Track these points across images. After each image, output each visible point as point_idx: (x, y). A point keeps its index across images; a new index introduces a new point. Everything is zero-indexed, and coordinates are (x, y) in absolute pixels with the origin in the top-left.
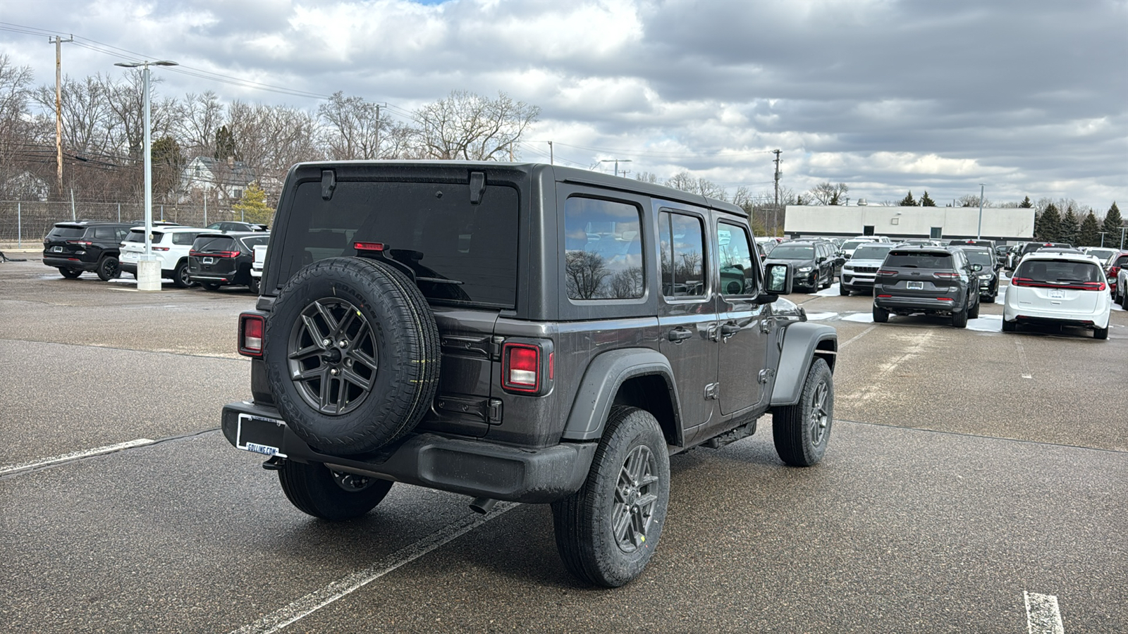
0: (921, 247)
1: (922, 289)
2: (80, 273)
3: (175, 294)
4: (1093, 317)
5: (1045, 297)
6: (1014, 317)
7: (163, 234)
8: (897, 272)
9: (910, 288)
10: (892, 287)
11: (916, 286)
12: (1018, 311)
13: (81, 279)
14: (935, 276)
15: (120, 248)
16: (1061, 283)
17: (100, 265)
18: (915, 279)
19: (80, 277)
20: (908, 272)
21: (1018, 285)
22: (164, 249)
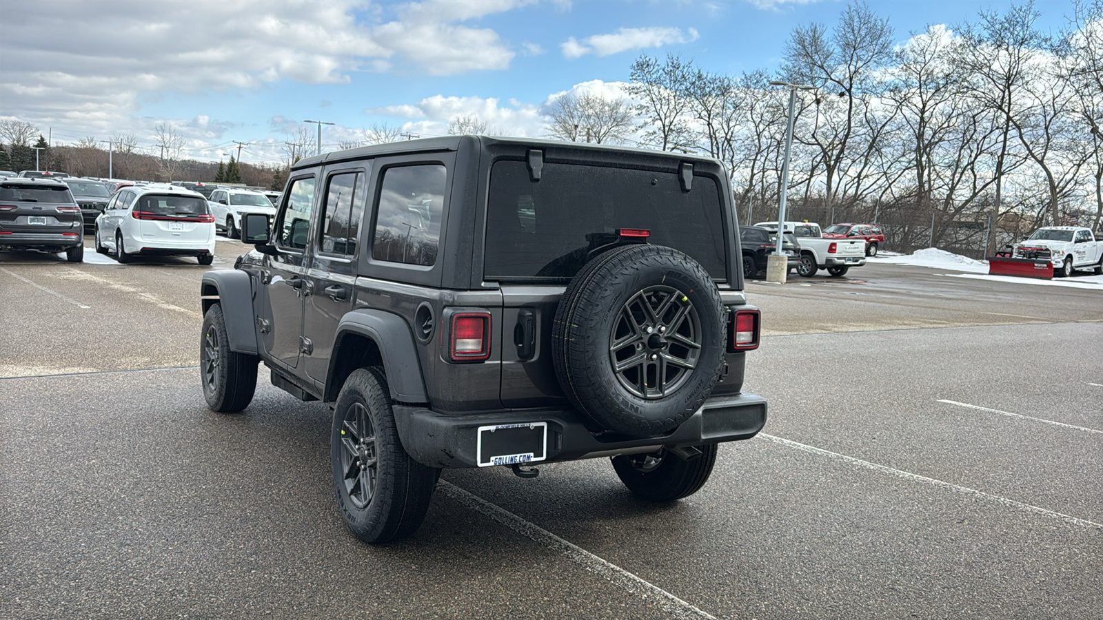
0: (33, 180)
1: (45, 224)
4: (208, 246)
5: (167, 229)
6: (139, 249)
8: (17, 207)
9: (32, 223)
10: (10, 223)
11: (38, 221)
12: (143, 243)
14: (58, 211)
16: (180, 216)
18: (37, 214)
20: (29, 207)
21: (140, 218)
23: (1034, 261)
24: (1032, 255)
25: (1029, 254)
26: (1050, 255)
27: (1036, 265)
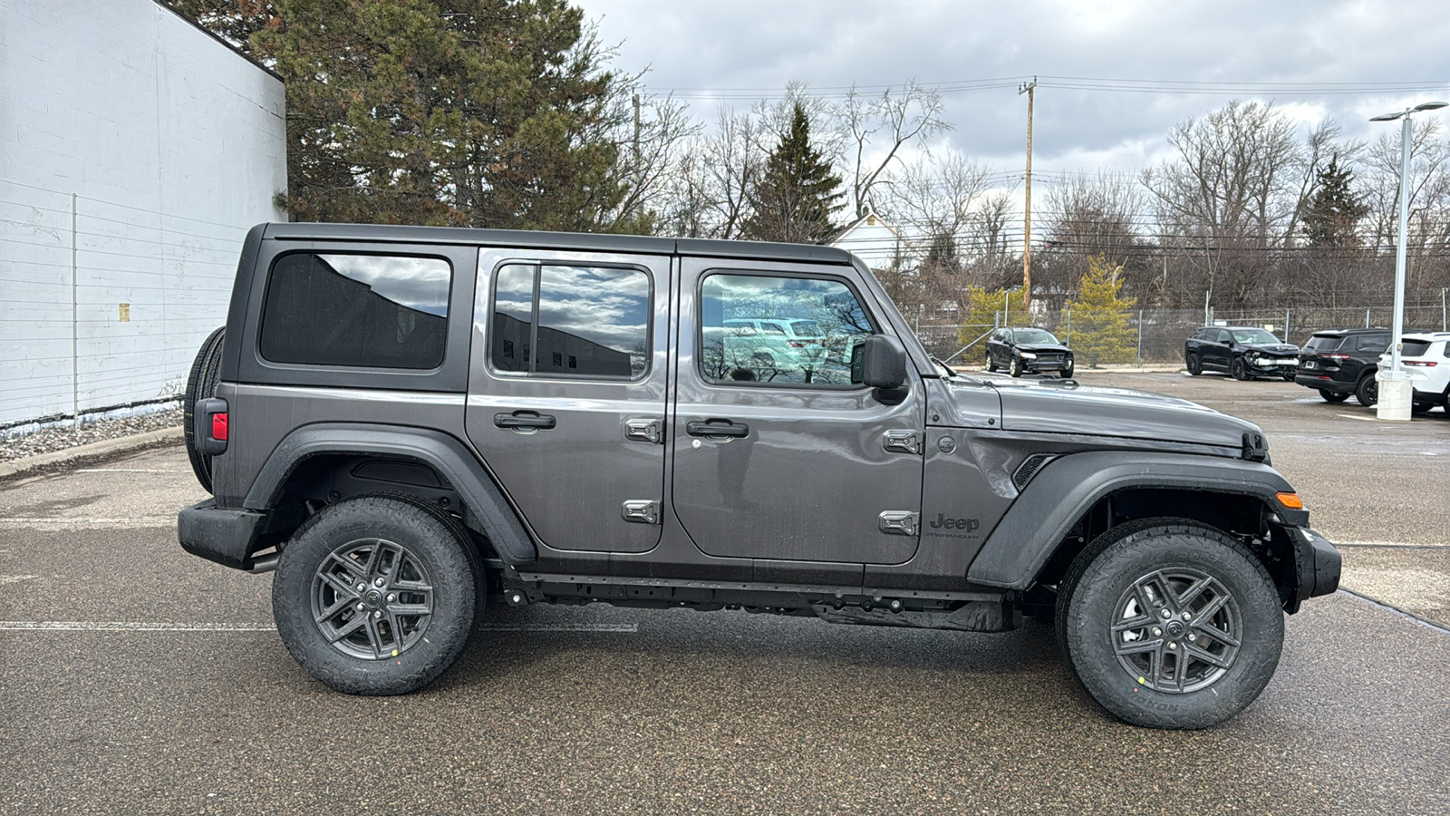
2: (1347, 397)
3: (1427, 426)
7: (1431, 343)
13: (1348, 404)
15: (1378, 364)
17: (1359, 385)
19: (1346, 401)
22: (1428, 364)
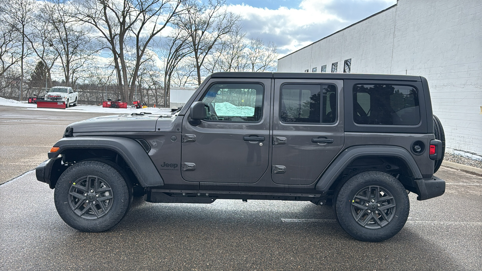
23: (58, 102)
24: (55, 99)
25: (54, 99)
26: (61, 99)
27: (58, 103)
